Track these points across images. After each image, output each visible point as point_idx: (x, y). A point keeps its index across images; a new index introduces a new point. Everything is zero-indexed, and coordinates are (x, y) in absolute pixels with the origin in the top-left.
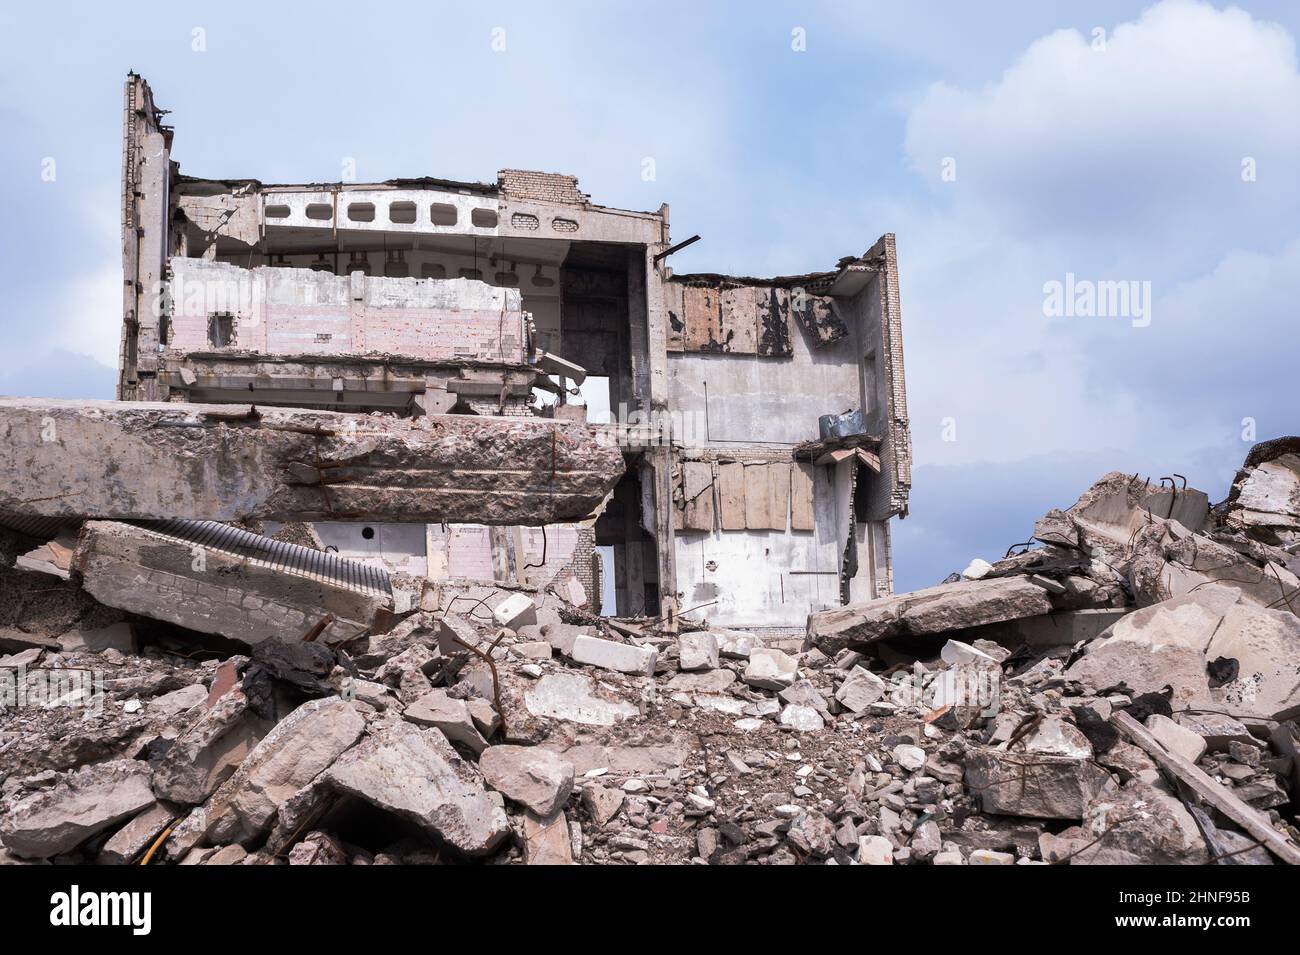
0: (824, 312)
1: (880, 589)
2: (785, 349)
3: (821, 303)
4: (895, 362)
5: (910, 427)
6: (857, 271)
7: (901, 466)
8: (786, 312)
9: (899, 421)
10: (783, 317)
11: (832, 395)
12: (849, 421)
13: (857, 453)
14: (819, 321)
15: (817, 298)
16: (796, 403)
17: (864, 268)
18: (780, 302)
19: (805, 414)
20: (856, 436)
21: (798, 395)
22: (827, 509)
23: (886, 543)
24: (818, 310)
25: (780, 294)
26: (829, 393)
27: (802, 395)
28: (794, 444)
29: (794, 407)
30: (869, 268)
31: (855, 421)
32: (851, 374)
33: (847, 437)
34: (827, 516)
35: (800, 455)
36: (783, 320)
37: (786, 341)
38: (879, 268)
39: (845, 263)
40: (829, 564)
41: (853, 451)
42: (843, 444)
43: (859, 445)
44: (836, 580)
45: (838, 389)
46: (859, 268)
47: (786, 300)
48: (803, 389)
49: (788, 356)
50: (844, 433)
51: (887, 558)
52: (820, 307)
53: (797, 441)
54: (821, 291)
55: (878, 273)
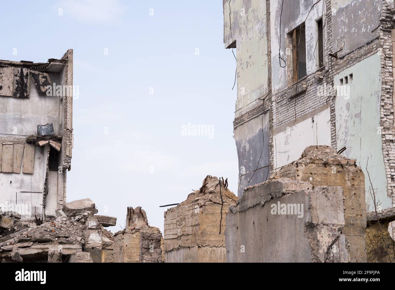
0: (44, 80)
1: (60, 200)
2: (25, 95)
3: (42, 76)
4: (68, 104)
5: (73, 132)
6: (55, 65)
7: (68, 149)
8: (27, 79)
9: (68, 129)
10: (25, 81)
11: (46, 115)
12: (46, 129)
13: (49, 142)
14: (41, 84)
15: (41, 73)
16: (29, 118)
17: (58, 63)
18: (25, 74)
19: (33, 123)
20: (49, 135)
21: (30, 115)
22: (40, 165)
23: (64, 181)
24: (41, 79)
25: (25, 71)
26: (44, 114)
27: (32, 115)
28: (27, 136)
29: (28, 120)
30: (60, 64)
31: (49, 129)
32: (56, 106)
33: (45, 135)
34: (40, 168)
35: (28, 141)
36: (25, 82)
37: (26, 91)
38: (65, 63)
39: (51, 60)
40: (39, 189)
41: (47, 142)
42: (43, 138)
43: (51, 139)
44: (41, 196)
45: (49, 113)
46: (56, 63)
47: (27, 73)
48: (33, 112)
49: (27, 97)
50: (43, 134)
51: (64, 187)
52: (42, 77)
53: (29, 134)
54: (43, 70)
55: (64, 66)
